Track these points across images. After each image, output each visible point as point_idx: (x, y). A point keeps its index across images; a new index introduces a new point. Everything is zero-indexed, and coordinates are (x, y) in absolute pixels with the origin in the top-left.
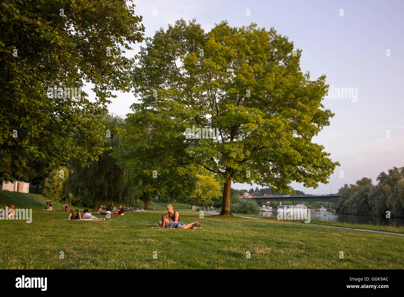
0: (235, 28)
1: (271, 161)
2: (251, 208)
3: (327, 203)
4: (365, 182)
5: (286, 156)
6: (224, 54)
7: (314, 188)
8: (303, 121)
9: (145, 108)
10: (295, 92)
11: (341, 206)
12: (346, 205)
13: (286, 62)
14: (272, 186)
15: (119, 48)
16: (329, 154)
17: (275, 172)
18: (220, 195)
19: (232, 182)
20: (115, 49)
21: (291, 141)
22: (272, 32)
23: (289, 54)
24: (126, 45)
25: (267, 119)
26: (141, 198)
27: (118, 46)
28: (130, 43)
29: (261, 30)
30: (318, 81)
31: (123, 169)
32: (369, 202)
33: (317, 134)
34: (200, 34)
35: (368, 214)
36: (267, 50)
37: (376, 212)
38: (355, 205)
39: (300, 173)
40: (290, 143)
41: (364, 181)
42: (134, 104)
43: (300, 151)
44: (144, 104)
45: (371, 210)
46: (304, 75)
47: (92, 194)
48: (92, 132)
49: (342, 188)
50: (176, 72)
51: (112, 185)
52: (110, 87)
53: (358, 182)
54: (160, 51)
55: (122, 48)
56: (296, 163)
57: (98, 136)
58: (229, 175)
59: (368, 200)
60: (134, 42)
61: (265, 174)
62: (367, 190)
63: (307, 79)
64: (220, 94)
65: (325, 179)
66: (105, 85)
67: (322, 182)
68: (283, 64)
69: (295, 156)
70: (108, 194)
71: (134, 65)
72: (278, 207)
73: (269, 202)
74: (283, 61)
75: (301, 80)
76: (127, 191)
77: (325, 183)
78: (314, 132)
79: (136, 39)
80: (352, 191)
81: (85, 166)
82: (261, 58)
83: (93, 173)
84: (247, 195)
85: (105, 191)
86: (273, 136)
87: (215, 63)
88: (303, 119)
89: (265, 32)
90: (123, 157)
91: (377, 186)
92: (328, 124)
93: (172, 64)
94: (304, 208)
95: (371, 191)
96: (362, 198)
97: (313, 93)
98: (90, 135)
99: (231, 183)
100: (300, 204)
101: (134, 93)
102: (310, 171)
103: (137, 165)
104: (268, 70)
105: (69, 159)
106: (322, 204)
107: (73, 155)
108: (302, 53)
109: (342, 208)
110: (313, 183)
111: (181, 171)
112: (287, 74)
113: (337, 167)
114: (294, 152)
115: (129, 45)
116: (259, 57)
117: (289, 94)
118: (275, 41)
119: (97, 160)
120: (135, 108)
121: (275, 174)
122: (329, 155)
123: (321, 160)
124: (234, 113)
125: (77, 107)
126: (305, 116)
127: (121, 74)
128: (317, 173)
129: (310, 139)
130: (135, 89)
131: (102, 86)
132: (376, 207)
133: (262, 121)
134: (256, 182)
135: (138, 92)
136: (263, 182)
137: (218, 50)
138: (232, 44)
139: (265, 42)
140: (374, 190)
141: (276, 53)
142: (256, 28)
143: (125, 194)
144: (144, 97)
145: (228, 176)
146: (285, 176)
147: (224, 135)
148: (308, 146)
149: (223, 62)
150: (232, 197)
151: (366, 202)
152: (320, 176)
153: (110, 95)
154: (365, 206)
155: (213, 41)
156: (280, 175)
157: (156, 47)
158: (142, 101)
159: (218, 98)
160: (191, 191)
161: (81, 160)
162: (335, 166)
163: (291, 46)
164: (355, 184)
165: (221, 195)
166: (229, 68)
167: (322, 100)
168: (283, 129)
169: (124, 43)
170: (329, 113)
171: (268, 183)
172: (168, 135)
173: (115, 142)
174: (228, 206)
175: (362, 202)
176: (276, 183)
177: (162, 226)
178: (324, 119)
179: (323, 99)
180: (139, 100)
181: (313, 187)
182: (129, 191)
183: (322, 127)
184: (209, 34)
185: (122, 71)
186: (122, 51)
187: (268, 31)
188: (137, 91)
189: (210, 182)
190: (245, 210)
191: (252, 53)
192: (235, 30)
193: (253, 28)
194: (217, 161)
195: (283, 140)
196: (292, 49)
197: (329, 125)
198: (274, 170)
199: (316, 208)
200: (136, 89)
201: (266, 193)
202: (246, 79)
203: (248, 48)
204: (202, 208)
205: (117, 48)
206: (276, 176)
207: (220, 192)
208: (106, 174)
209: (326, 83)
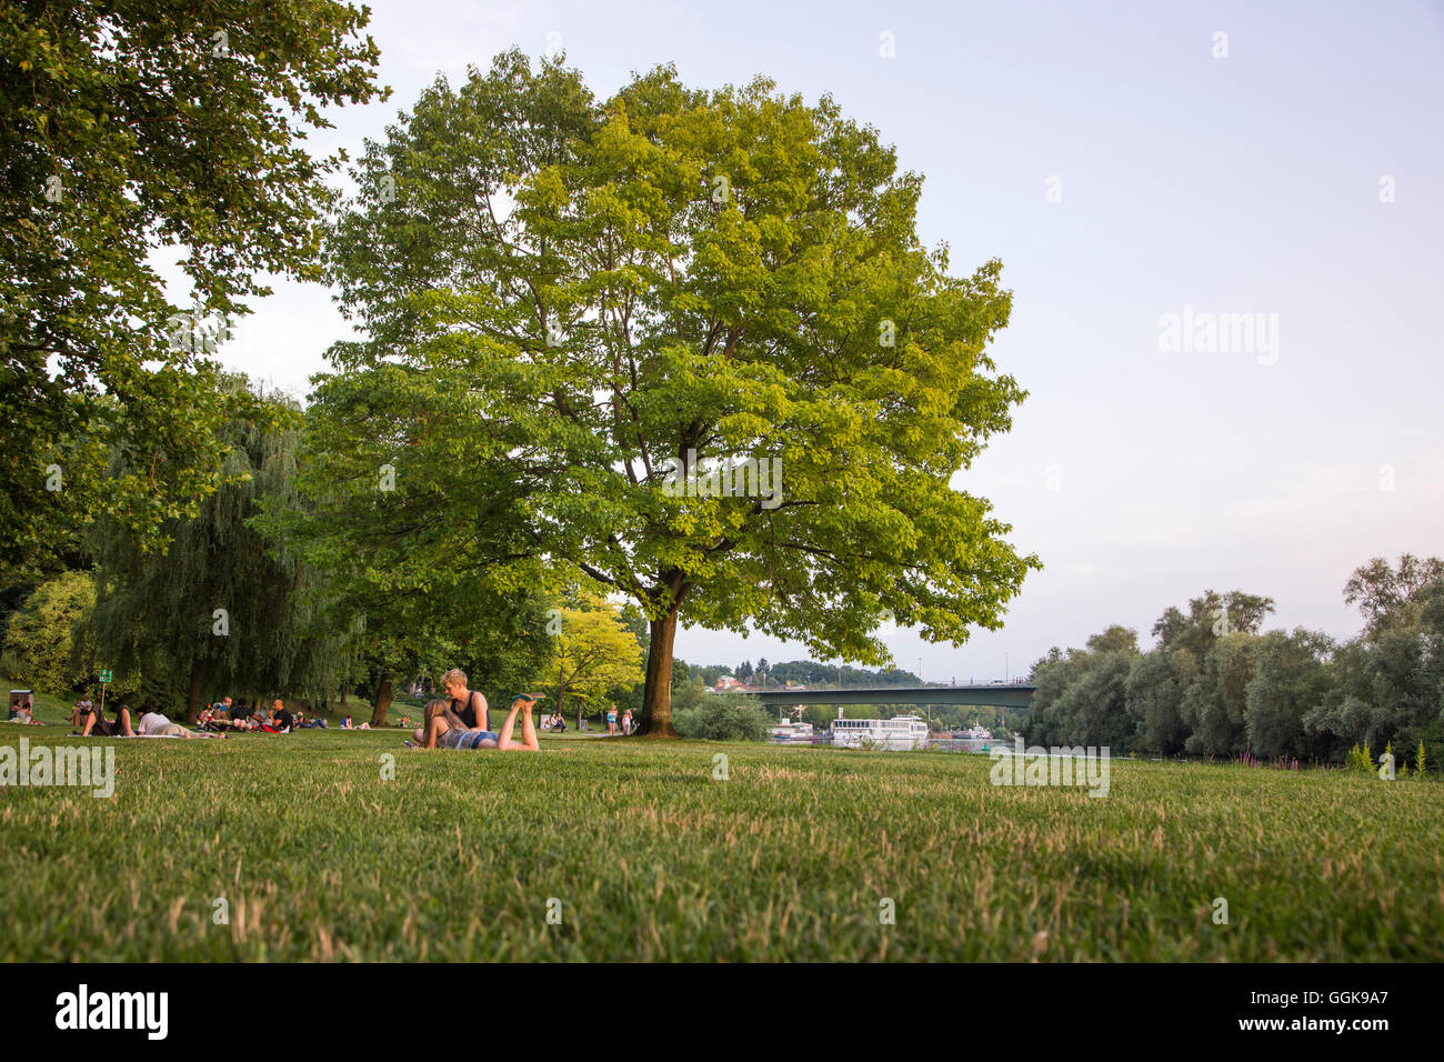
0: (700, 92)
1: (814, 551)
2: (742, 721)
3: (992, 710)
4: (1116, 640)
5: (866, 532)
6: (658, 176)
7: (955, 645)
8: (925, 411)
9: (377, 357)
10: (901, 313)
11: (1039, 719)
12: (1055, 715)
13: (873, 216)
14: (815, 638)
15: (283, 119)
16: (1008, 528)
17: (828, 589)
18: (637, 678)
19: (679, 624)
20: (270, 121)
21: (882, 480)
22: (827, 109)
23: (881, 189)
24: (311, 108)
25: (802, 402)
26: (362, 692)
27: (279, 111)
28: (324, 103)
29: (787, 100)
30: (976, 279)
31: (296, 578)
32: (1127, 707)
33: (969, 463)
34: (576, 102)
35: (1123, 744)
36: (805, 171)
37: (1148, 738)
38: (1081, 715)
39: (910, 590)
40: (880, 486)
41: (1113, 637)
42: (339, 343)
43: (912, 514)
44: (375, 344)
45: (1133, 733)
46: (929, 254)
47: (180, 665)
48: (177, 411)
49: (1042, 662)
50: (493, 236)
51: (253, 633)
52: (246, 258)
53: (1096, 642)
54: (434, 156)
55: (296, 121)
56: (898, 555)
57: (196, 424)
58: (669, 594)
59: (1124, 700)
60: (339, 102)
61: (792, 598)
62: (1122, 668)
63: (938, 270)
64: (644, 320)
65: (993, 614)
66: (228, 250)
67: (982, 624)
68: (860, 222)
69: (897, 530)
70: (240, 666)
71: (342, 203)
72: (832, 725)
73: (801, 708)
74: (860, 212)
75: (919, 272)
76: (308, 656)
77: (992, 629)
78: (957, 456)
79: (348, 92)
80: (1073, 670)
81: (151, 548)
82: (787, 193)
83: (187, 590)
84: (728, 682)
85: (229, 653)
86: (822, 459)
87: (626, 203)
88: (926, 402)
89: (801, 108)
90: (297, 533)
91: (1152, 655)
92: (1006, 425)
93: (479, 207)
94: (919, 728)
95: (1133, 668)
96: (1104, 693)
97: (961, 318)
98: (168, 420)
99: (674, 626)
100: (906, 713)
101: (341, 303)
102: (941, 584)
103: (345, 558)
104: (809, 239)
105: (92, 521)
106: (976, 715)
107: (105, 509)
108: (924, 187)
109: (1041, 725)
110: (954, 627)
111: (502, 579)
112: (872, 253)
113: (1031, 571)
114: (891, 517)
115: (322, 112)
116: (780, 192)
117: (877, 320)
118: (836, 142)
119: (193, 516)
120: (341, 358)
121: (825, 595)
122: (1006, 530)
123: (979, 547)
124: (690, 378)
125: (120, 319)
126: (931, 393)
127: (291, 212)
128: (968, 591)
129: (945, 480)
130: (342, 289)
131: (218, 255)
132: (1147, 723)
133: (786, 408)
134: (762, 625)
135: (354, 301)
136: (785, 625)
137: (638, 161)
138: (686, 143)
139: (800, 139)
140: (1143, 666)
141: (838, 182)
142: (773, 95)
143: (302, 664)
144: (376, 319)
145: (665, 598)
146: (858, 602)
147: (655, 464)
148: (940, 498)
149: (655, 203)
150: (677, 690)
151: (1116, 706)
152: (976, 602)
153: (247, 286)
154: (1114, 719)
155: (620, 128)
156: (845, 600)
157: (421, 145)
158: (368, 332)
159: (637, 335)
160: (537, 664)
161: (135, 526)
162: (1025, 571)
163: (889, 160)
164: (1084, 648)
165: (642, 679)
166: (678, 229)
167: (987, 343)
168: (858, 436)
169: (301, 102)
170: (1010, 388)
171: (801, 629)
172: (458, 448)
173: (269, 480)
174: (663, 704)
175: (1103, 706)
176: (829, 626)
177: (425, 743)
178: (993, 408)
179: (992, 340)
180: (357, 328)
181: (951, 641)
182: (317, 654)
183: (986, 437)
184: (610, 106)
185: (291, 204)
186: (294, 130)
187: (812, 108)
188: (349, 298)
189: (603, 635)
190: (718, 728)
191: (755, 175)
192: (700, 98)
193: (760, 94)
194: (628, 547)
195: (856, 476)
196: (892, 169)
197: (1008, 428)
198: (824, 584)
199: (954, 729)
200: (347, 290)
201: (792, 679)
202: (736, 263)
203: (744, 157)
204: (574, 725)
205: (276, 120)
206: (828, 605)
207: (637, 669)
208: (235, 595)
209: (1002, 286)
